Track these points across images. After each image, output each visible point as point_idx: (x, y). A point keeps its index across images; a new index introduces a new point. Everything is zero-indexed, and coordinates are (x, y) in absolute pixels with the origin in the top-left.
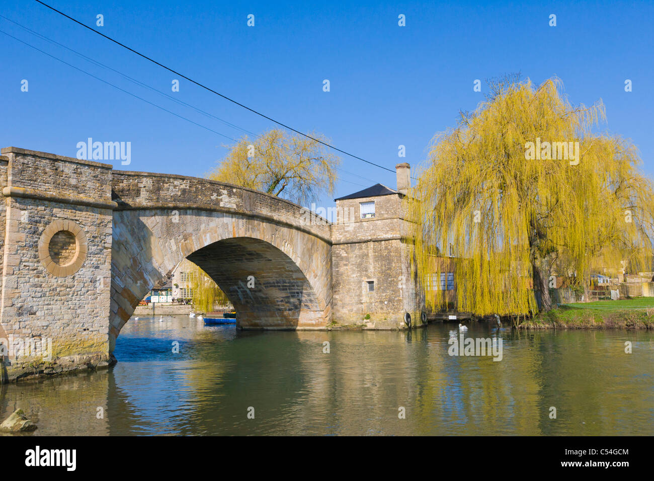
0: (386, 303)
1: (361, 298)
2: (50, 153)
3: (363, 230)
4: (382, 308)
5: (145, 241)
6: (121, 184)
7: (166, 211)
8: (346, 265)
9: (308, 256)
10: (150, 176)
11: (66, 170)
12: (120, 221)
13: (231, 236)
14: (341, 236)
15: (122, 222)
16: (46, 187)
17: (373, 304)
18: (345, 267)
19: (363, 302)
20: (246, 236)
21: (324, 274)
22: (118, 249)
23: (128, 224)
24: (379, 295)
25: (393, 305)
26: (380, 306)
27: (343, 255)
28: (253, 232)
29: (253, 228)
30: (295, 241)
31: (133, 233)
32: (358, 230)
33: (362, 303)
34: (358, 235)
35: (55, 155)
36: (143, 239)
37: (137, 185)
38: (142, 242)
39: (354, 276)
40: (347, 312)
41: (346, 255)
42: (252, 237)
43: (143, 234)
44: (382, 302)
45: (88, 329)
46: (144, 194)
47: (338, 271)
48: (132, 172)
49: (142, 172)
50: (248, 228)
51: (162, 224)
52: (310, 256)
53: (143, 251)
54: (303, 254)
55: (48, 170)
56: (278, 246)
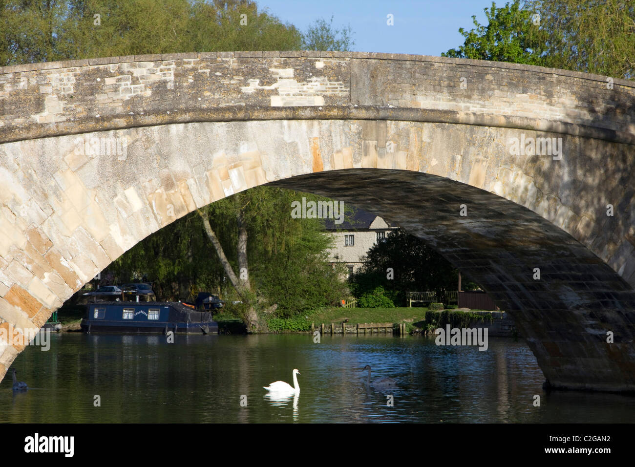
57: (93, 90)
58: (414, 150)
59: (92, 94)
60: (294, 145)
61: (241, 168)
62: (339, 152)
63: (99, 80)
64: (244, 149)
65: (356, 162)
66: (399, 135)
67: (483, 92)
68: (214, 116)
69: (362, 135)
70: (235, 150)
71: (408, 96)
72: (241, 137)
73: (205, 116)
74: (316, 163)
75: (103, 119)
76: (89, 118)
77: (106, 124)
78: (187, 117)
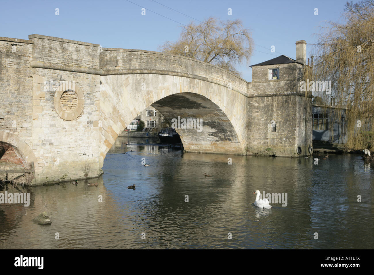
0: (284, 139)
1: (267, 135)
2: (60, 38)
3: (270, 88)
4: (281, 143)
5: (121, 96)
6: (106, 58)
7: (135, 75)
8: (257, 112)
9: (231, 105)
10: (125, 51)
11: (70, 49)
12: (105, 82)
13: (179, 92)
14: (255, 92)
15: (107, 83)
16: (57, 61)
17: (275, 140)
18: (257, 113)
19: (268, 137)
20: (189, 92)
21: (242, 117)
22: (104, 101)
23: (110, 84)
24: (280, 133)
25: (290, 141)
26: (280, 141)
27: (255, 105)
28: (193, 89)
29: (194, 87)
30: (222, 95)
31: (114, 90)
32: (267, 88)
33: (267, 139)
34: (266, 91)
35: (62, 39)
36: (120, 94)
37: (116, 57)
38: (120, 96)
39: (263, 119)
40: (257, 144)
41: (258, 105)
42: (193, 92)
43: (120, 90)
44: (281, 139)
45: (86, 154)
46: (120, 63)
47: (251, 116)
48: (113, 48)
49: (120, 49)
50: (191, 86)
51: (133, 84)
52: (233, 105)
53: (120, 102)
54: (228, 104)
55: (58, 49)
56: (210, 99)
57: (131, 60)
58: (199, 88)
59: (131, 61)
60: (176, 84)
61: (165, 90)
62: (185, 87)
63: (132, 56)
64: (166, 84)
65: (189, 90)
66: (197, 83)
67: (211, 73)
68: (160, 72)
69: (190, 82)
70: (164, 84)
71: (198, 72)
72: (165, 81)
73: (158, 72)
74: (181, 90)
75: (133, 70)
76: (130, 69)
77: (135, 72)
78: (154, 72)
